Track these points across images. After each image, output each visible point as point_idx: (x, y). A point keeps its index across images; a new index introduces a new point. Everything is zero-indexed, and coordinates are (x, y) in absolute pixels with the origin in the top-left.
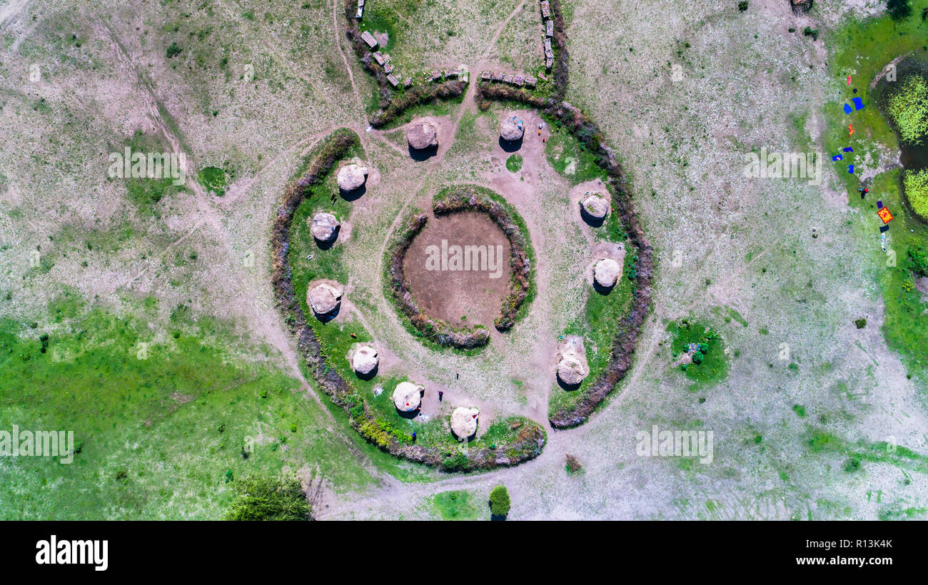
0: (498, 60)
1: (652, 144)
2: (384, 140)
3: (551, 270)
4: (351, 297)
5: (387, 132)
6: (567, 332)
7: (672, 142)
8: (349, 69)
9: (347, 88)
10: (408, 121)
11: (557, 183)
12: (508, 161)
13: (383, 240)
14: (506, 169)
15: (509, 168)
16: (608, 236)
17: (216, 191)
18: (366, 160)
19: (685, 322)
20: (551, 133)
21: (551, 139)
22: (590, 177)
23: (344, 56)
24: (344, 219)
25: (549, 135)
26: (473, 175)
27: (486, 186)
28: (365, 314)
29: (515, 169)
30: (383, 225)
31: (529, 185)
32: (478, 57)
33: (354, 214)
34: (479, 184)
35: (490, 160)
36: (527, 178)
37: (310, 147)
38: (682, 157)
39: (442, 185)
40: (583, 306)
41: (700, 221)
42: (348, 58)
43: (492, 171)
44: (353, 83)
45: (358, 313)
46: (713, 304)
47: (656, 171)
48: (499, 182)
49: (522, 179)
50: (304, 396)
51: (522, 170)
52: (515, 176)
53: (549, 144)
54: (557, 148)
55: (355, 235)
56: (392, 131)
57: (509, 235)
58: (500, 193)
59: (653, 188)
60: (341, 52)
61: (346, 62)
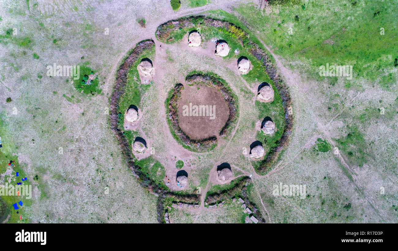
0: (191, 214)
1: (114, 179)
2: (243, 171)
3: (158, 115)
4: (253, 95)
5: (242, 175)
6: (149, 85)
7: (105, 181)
8: (263, 204)
9: (263, 195)
10: (232, 181)
11: (158, 157)
12: (183, 165)
13: (240, 123)
15: (182, 162)
16: (132, 133)
17: (321, 141)
18: (251, 161)
19: (93, 94)
21: (163, 178)
22: (143, 161)
23: (266, 210)
24: (259, 132)
25: (164, 180)
26: (199, 157)
27: (193, 153)
28: (246, 87)
29: (179, 162)
30: (241, 130)
31: (172, 155)
32: (201, 215)
33: (255, 134)
34: (196, 153)
35: (192, 165)
36: (173, 158)
37: (278, 165)
38: (100, 173)
39: (214, 151)
40: (142, 98)
41: (89, 144)
42: (264, 210)
43: (190, 160)
44: (260, 198)
45: (249, 87)
46: (80, 104)
47: (112, 166)
48: (187, 155)
49: (175, 157)
50: (271, 47)
51: (176, 162)
52: (179, 158)
53: (164, 175)
54: (160, 173)
55: (253, 124)
56: (239, 176)
57: (180, 130)
58: (185, 150)
59: (112, 158)
60: (267, 212)
61: (265, 207)
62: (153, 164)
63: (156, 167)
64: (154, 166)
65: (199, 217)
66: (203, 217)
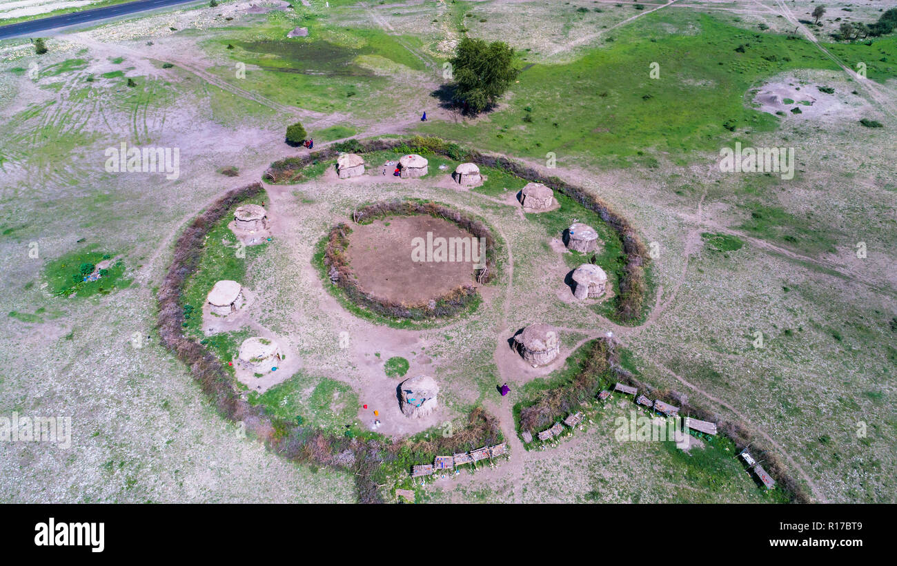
0: (494, 488)
1: (177, 471)
2: (583, 331)
3: (301, 285)
4: (513, 208)
5: (586, 340)
6: (264, 245)
7: (139, 488)
8: (693, 387)
9: (674, 365)
10: (569, 360)
11: (325, 366)
12: (407, 366)
13: (513, 252)
14: (405, 358)
15: (402, 360)
16: (232, 336)
18: (587, 307)
19: (106, 293)
20: (358, 421)
21: (355, 413)
22: (273, 394)
23: (714, 399)
24: (568, 254)
25: (360, 417)
26: (446, 337)
27: (423, 332)
28: (490, 202)
29: (392, 362)
30: (522, 261)
31: (364, 352)
32: (528, 479)
33: (561, 260)
34: (434, 331)
35: (433, 360)
36: (372, 357)
37: (659, 296)
38: (118, 472)
39: (480, 314)
40: (250, 269)
41: (81, 399)
42: (707, 399)
43: (423, 349)
44: (674, 374)
45: (498, 201)
46: (63, 319)
47: (165, 436)
48: (405, 341)
49: (377, 355)
51: (382, 364)
52: (387, 355)
53: (355, 404)
54: (341, 406)
55: (546, 247)
56: (580, 344)
57: (371, 303)
58: (400, 331)
59: (168, 413)
60: (722, 402)
61: (704, 393)
62: (312, 389)
63: (324, 391)
64: (315, 392)
65: (526, 490)
66: (538, 484)
